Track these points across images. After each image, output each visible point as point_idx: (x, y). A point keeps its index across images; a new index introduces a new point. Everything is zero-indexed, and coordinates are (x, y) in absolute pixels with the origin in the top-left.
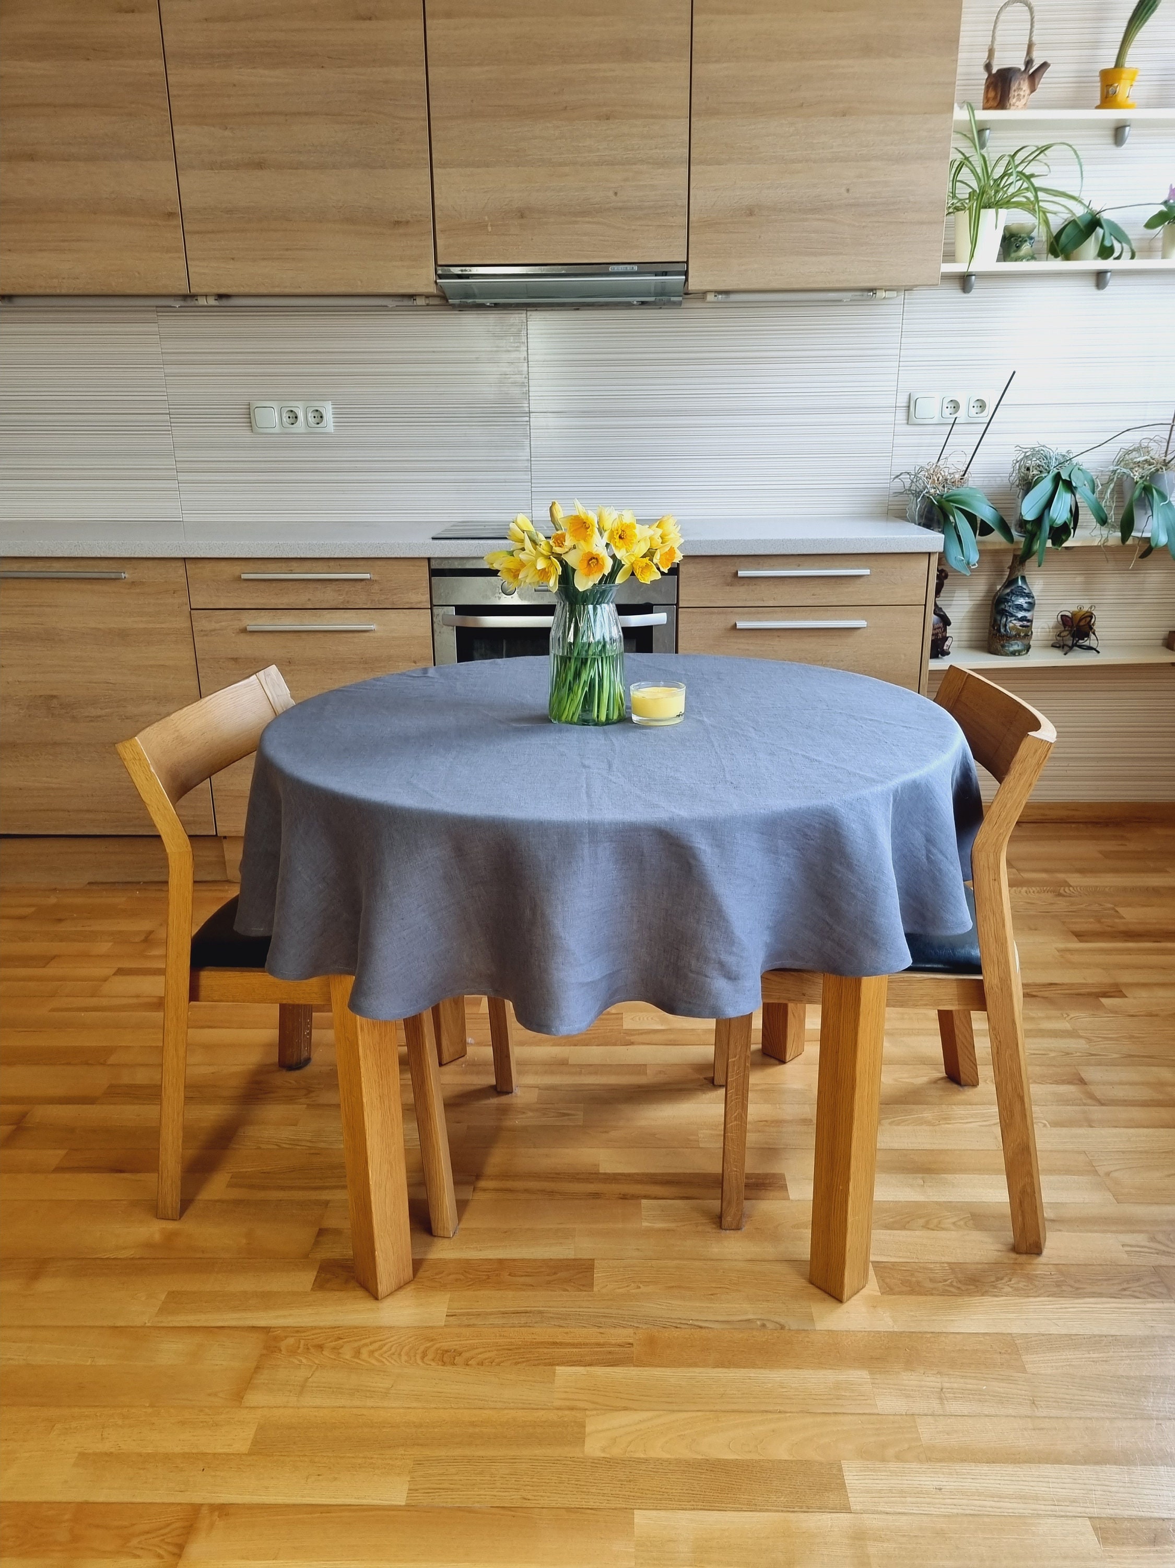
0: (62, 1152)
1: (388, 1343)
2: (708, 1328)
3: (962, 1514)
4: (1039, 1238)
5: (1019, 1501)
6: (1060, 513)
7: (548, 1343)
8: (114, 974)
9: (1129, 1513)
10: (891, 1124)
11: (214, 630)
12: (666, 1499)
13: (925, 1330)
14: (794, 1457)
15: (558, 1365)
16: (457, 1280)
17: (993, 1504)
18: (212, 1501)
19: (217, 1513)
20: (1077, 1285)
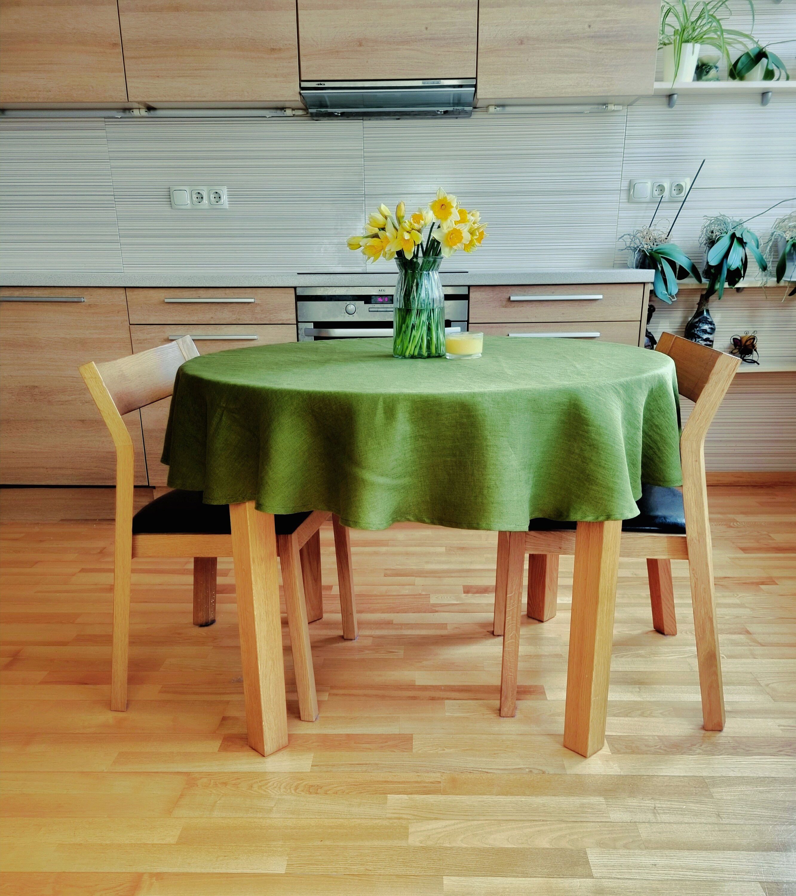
0: (45, 673)
1: (271, 781)
2: (492, 773)
3: (671, 880)
4: (721, 720)
5: (710, 872)
6: (734, 261)
7: (382, 781)
8: (80, 572)
9: (788, 879)
10: (616, 657)
11: (146, 339)
12: (465, 870)
13: (642, 774)
14: (553, 846)
15: (389, 794)
16: (318, 746)
17: (692, 874)
18: (152, 871)
19: (154, 878)
20: (747, 749)
